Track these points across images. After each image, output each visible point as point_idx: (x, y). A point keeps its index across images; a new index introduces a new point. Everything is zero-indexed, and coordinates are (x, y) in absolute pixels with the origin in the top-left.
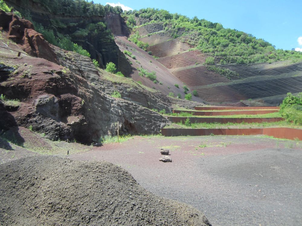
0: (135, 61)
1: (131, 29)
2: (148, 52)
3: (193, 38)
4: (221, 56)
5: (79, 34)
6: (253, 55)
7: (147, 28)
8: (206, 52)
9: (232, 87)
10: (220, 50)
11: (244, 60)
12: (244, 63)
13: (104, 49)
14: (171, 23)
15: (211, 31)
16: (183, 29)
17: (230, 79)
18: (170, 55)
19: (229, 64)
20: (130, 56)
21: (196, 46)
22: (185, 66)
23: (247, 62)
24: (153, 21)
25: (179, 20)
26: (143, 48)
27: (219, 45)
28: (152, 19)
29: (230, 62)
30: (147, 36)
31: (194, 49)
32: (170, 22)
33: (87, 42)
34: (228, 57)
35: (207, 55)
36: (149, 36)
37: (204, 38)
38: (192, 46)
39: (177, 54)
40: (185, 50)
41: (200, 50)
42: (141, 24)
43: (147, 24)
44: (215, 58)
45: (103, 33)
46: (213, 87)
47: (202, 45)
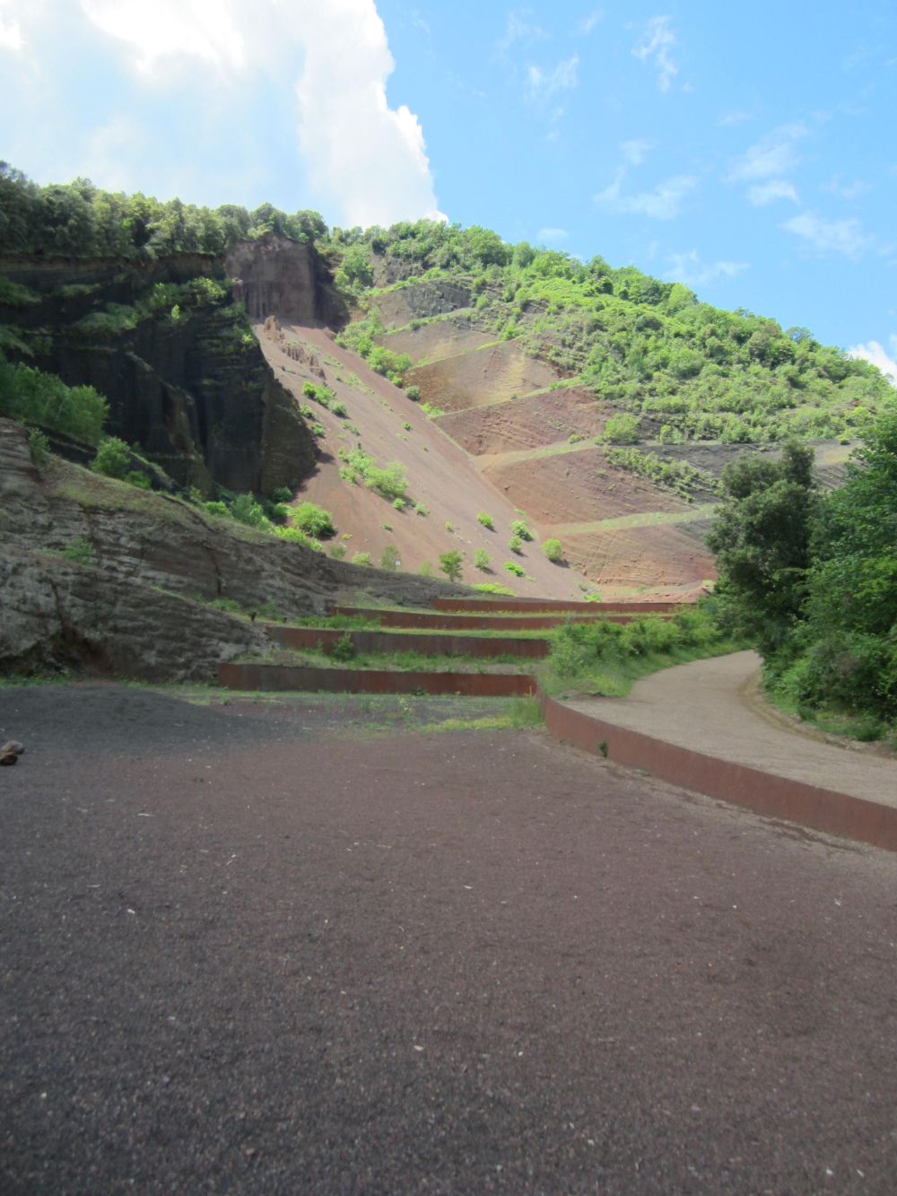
0: (341, 422)
1: (353, 301)
2: (406, 391)
3: (569, 339)
4: (664, 411)
5: (96, 325)
6: (787, 412)
7: (412, 297)
8: (610, 396)
9: (688, 530)
10: (666, 390)
11: (751, 430)
12: (749, 441)
13: (209, 377)
14: (499, 280)
15: (638, 316)
16: (540, 304)
17: (690, 501)
18: (482, 405)
19: (693, 443)
20: (325, 406)
21: (580, 370)
22: (532, 447)
23: (761, 434)
24: (435, 270)
25: (531, 270)
26: (389, 373)
27: (663, 370)
28: (433, 265)
29: (696, 437)
30: (408, 327)
31: (570, 383)
32: (495, 276)
33: (131, 354)
34: (692, 415)
35: (615, 407)
36: (416, 328)
37: (611, 343)
38: (563, 371)
39: (508, 399)
40: (539, 387)
41: (590, 388)
42: (390, 282)
43: (411, 281)
44: (645, 418)
45: (210, 318)
46: (621, 531)
47: (601, 368)
